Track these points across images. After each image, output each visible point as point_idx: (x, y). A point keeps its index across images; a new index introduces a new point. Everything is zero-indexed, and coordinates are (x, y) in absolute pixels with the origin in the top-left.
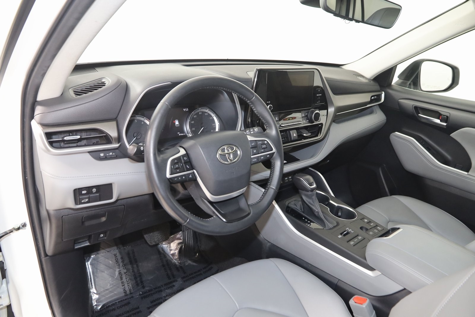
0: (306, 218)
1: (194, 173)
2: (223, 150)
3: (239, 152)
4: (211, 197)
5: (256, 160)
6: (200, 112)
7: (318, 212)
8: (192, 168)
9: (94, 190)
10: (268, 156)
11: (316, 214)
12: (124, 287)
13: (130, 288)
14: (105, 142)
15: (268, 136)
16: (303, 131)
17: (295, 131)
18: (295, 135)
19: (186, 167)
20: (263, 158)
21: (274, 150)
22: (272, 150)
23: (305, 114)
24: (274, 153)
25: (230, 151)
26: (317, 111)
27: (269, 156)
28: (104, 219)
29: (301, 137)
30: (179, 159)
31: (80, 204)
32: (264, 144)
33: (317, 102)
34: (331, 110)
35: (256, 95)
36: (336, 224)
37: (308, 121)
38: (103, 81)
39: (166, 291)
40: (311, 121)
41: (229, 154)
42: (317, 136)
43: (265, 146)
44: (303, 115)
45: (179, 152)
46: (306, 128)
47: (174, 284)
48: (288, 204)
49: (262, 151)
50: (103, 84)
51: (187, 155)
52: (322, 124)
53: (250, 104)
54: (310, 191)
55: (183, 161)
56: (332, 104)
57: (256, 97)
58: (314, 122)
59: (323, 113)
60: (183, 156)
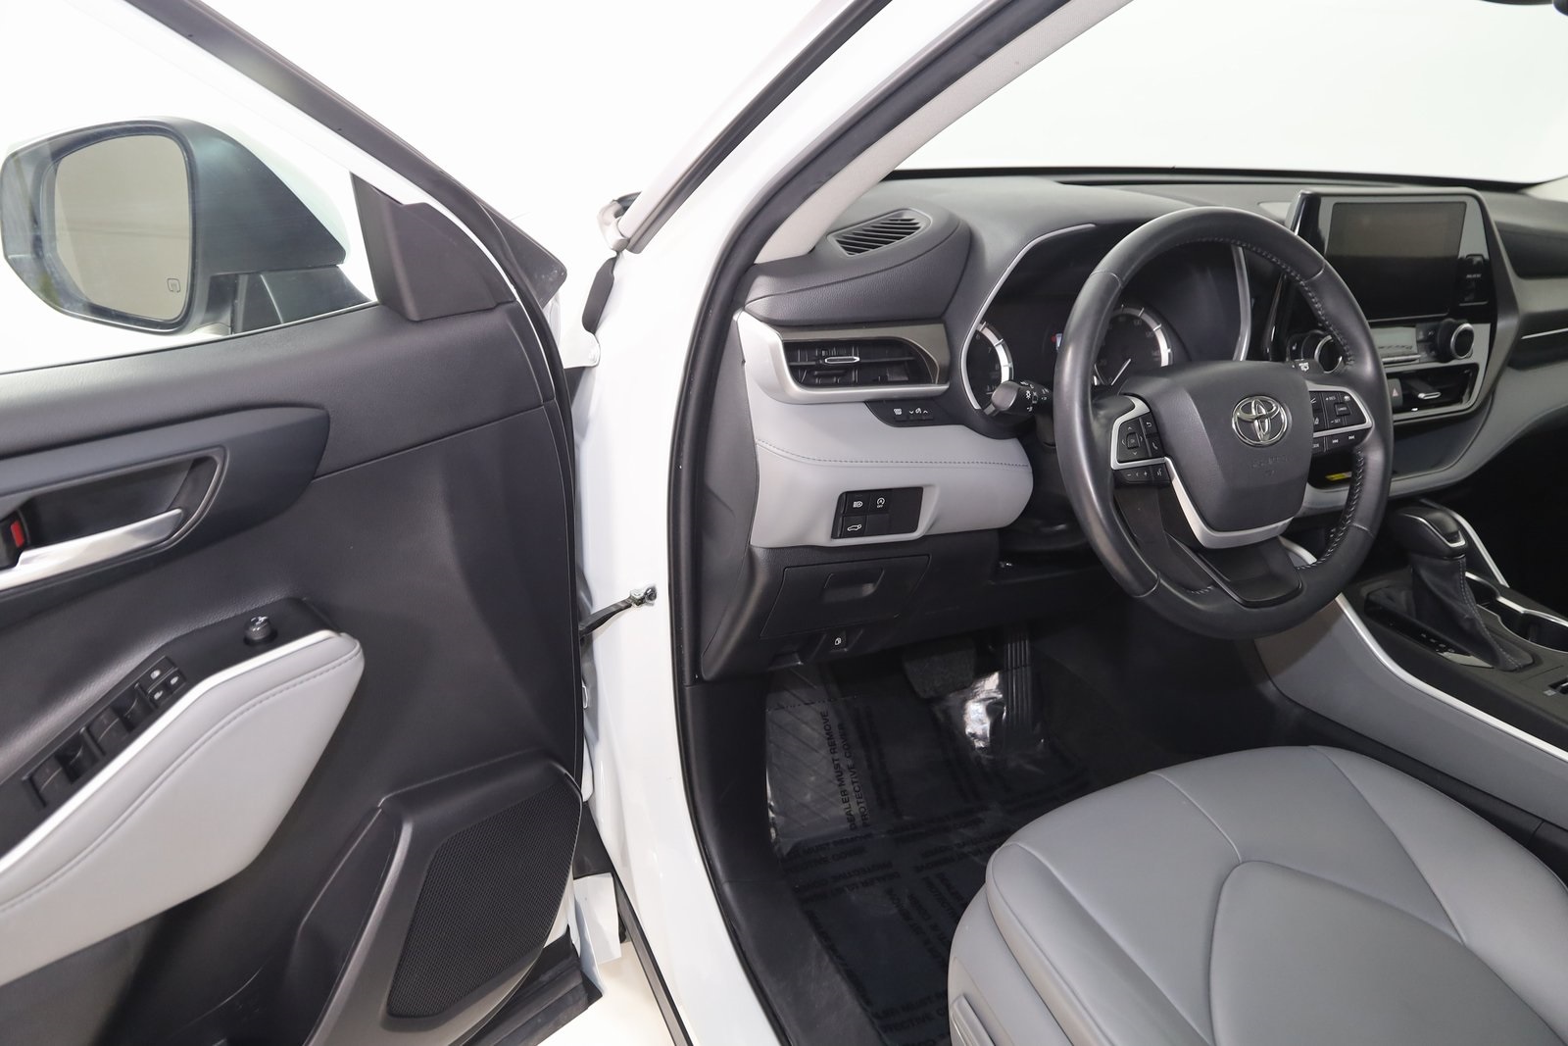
0: (1430, 635)
1: (1165, 464)
2: (1247, 409)
3: (1283, 416)
4: (1203, 532)
5: (1318, 445)
6: (1123, 315)
7: (1472, 620)
8: (1164, 450)
9: (881, 501)
10: (1350, 438)
11: (1466, 626)
12: (847, 805)
13: (863, 810)
14: (906, 379)
15: (1352, 381)
16: (1415, 384)
17: (1396, 382)
18: (1395, 394)
19: (1152, 447)
20: (1337, 441)
21: (1369, 421)
22: (1363, 421)
23: (1426, 334)
24: (1367, 430)
25: (1264, 412)
26: (1467, 326)
27: (1353, 437)
28: (869, 589)
29: (1409, 401)
30: (1135, 421)
31: (840, 537)
32: (1343, 403)
33: (1466, 299)
34: (1507, 325)
35: (1326, 266)
36: (1531, 661)
37: (1433, 353)
38: (905, 217)
39: (962, 830)
40: (1443, 354)
41: (1261, 418)
42: (1459, 400)
43: (1345, 409)
44: (1421, 337)
45: (1133, 407)
46: (1422, 375)
47: (980, 815)
48: (1368, 594)
49: (1337, 421)
50: (910, 227)
51: (1152, 416)
52: (1474, 367)
53: (1307, 289)
54: (1448, 556)
55: (1144, 430)
56: (1512, 305)
57: (1327, 270)
58: (1453, 358)
59: (1481, 331)
60: (1144, 417)
